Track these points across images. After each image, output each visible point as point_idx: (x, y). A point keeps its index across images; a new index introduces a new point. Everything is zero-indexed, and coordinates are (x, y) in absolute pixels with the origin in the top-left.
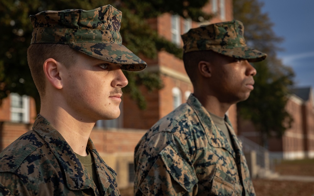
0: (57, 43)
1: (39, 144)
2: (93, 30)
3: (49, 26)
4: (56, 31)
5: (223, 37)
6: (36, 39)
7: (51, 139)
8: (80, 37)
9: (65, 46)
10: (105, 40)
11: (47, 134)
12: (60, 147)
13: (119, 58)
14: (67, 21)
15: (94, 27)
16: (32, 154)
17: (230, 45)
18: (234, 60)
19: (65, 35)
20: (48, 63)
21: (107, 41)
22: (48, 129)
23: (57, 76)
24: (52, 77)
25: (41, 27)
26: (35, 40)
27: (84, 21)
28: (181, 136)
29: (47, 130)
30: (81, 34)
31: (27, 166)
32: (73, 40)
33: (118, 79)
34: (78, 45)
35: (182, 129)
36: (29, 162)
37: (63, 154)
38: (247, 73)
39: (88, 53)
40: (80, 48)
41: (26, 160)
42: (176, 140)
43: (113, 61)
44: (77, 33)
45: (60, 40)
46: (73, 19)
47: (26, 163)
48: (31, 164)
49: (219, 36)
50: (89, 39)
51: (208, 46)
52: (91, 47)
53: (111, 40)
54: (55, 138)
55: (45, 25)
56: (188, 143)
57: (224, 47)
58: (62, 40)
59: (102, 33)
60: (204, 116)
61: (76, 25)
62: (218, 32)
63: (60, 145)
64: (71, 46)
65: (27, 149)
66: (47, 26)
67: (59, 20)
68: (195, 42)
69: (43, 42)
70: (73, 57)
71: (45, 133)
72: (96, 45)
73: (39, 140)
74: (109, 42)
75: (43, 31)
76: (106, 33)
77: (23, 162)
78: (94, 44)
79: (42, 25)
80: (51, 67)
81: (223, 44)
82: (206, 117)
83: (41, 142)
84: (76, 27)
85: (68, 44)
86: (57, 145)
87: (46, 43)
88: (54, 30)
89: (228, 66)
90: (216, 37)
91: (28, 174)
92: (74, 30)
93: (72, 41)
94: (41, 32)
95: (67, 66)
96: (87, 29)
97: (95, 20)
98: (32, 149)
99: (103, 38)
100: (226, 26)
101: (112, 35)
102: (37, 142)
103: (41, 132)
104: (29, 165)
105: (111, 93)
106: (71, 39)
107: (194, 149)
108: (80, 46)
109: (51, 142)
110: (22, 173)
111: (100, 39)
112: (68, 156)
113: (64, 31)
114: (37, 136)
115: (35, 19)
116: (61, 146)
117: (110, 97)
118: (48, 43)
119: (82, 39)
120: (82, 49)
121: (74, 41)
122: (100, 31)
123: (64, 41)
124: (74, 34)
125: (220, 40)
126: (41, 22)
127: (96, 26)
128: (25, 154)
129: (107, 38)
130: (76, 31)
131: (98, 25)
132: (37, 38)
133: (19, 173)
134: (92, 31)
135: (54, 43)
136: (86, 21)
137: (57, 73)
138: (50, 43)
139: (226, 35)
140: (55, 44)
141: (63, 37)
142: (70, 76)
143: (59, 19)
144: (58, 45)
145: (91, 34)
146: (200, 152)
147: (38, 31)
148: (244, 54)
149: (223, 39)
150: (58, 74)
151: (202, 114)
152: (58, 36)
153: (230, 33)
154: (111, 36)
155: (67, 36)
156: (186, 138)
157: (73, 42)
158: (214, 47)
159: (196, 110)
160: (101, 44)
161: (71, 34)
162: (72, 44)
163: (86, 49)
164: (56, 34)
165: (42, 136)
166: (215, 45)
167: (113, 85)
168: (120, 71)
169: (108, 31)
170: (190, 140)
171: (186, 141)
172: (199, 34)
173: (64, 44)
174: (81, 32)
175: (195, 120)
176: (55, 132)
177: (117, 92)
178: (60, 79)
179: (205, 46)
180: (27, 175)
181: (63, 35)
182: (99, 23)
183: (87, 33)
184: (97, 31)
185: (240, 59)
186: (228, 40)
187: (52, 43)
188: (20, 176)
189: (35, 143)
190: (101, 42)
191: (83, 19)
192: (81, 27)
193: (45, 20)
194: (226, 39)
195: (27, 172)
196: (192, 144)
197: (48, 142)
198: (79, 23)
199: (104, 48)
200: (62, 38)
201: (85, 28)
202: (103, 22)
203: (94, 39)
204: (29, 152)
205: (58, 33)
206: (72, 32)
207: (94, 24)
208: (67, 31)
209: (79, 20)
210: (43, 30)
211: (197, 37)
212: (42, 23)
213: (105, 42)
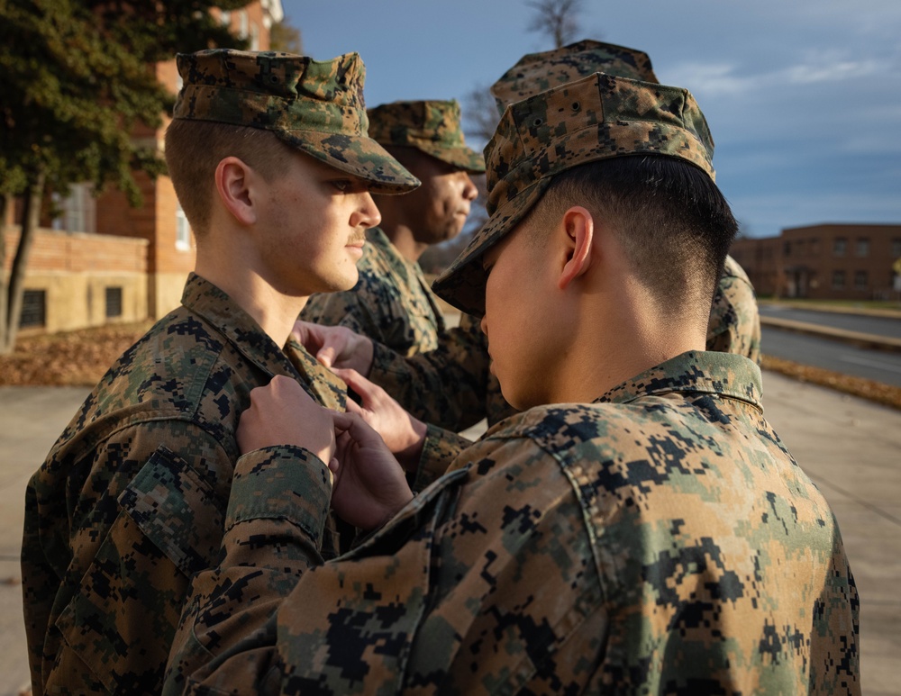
0: (247, 126)
1: (216, 347)
2: (326, 103)
3: (229, 85)
4: (246, 97)
5: (435, 126)
6: (195, 111)
7: (237, 331)
8: (300, 118)
9: (266, 133)
10: (347, 128)
11: (228, 320)
12: (258, 347)
13: (379, 170)
14: (275, 79)
15: (328, 99)
16: (214, 371)
17: (445, 141)
18: (450, 168)
19: (268, 110)
20: (228, 166)
21: (350, 131)
22: (227, 309)
23: (244, 196)
24: (233, 198)
25: (207, 83)
26: (191, 111)
27: (310, 83)
28: (368, 297)
29: (225, 312)
30: (304, 112)
31: (215, 401)
32: (285, 123)
33: (365, 211)
34: (295, 135)
35: (369, 286)
36: (216, 391)
37: (267, 362)
38: (465, 194)
39: (317, 154)
40: (301, 142)
41: (207, 389)
42: (361, 304)
43: (368, 176)
44: (294, 107)
45: (255, 119)
46: (289, 77)
47: (210, 395)
48: (220, 395)
49: (431, 123)
50: (318, 122)
51: (411, 139)
52: (323, 142)
53: (358, 129)
54: (247, 329)
55: (221, 81)
56: (380, 310)
57: (437, 144)
58: (259, 120)
59: (342, 112)
60: (395, 261)
61: (293, 89)
62: (430, 116)
63: (258, 344)
64: (280, 136)
65: (199, 362)
66: (224, 84)
67: (256, 75)
68: (387, 129)
69: (212, 119)
70: (281, 159)
71: (222, 319)
72: (332, 137)
73: (214, 336)
74: (352, 133)
75: (216, 93)
76: (350, 112)
77: (204, 395)
78: (327, 136)
79: (210, 80)
80: (232, 177)
81: (435, 138)
82: (399, 264)
83: (217, 342)
84: (291, 95)
85: (273, 131)
86: (252, 344)
87: (221, 123)
88: (241, 95)
89: (439, 179)
90: (426, 125)
91: (222, 418)
92: (286, 101)
93: (281, 124)
94: (209, 97)
95: (268, 178)
96: (314, 100)
97: (329, 82)
98: (208, 360)
99: (345, 124)
100: (442, 107)
101: (360, 118)
102: (211, 341)
103: (213, 318)
104: (217, 398)
105: (350, 238)
106: (280, 120)
107: (389, 320)
108: (299, 137)
109: (239, 340)
110: (209, 420)
111: (340, 125)
112: (279, 363)
113: (266, 100)
114: (205, 327)
115: (190, 64)
116: (261, 344)
117: (346, 246)
118: (224, 123)
119: (304, 122)
120: (305, 145)
121: (287, 125)
122: (337, 106)
123: (264, 122)
124: (286, 108)
125: (430, 132)
126: (208, 73)
127: (332, 95)
128: (201, 375)
129: (352, 124)
130: (290, 103)
131: (335, 94)
132: (196, 107)
133: (201, 420)
134: (323, 106)
135: (240, 125)
136: (313, 83)
137: (243, 189)
138: (229, 124)
139: (442, 124)
140: (243, 128)
141: (262, 113)
142: (274, 200)
143: (258, 72)
144: (250, 130)
145: (322, 112)
146: (397, 324)
147: (200, 92)
148: (469, 161)
149: (436, 130)
150: (246, 192)
151: (392, 258)
152: (251, 110)
153: (447, 122)
154: (358, 119)
155: (271, 111)
156: (377, 301)
157: (285, 128)
158: (420, 142)
159: (382, 250)
160: (341, 137)
161: (280, 107)
162: (283, 131)
163: (313, 144)
164: (246, 105)
165: (217, 326)
166: (423, 138)
167: (353, 222)
168: (367, 194)
169: (353, 109)
170: (382, 305)
171: (376, 306)
172: (396, 116)
173: (264, 129)
174: (300, 106)
175: (383, 268)
176: (242, 315)
177: (359, 239)
178: (249, 203)
179: (405, 138)
180: (220, 421)
181: (264, 110)
182: (336, 89)
183: (313, 110)
184: (333, 106)
185: (461, 169)
186: (445, 132)
187: (235, 125)
188: (205, 427)
189: (210, 345)
190: (340, 133)
191: (309, 77)
192: (301, 96)
193: (221, 69)
194: (441, 131)
195: (217, 413)
196: (386, 312)
197: (234, 340)
198: (299, 87)
199: (348, 147)
200: (261, 115)
201: (309, 99)
202: (345, 89)
203: (327, 125)
204: (206, 370)
205: (252, 103)
206: (283, 105)
207: (329, 92)
208: (271, 100)
209: (301, 80)
210: (213, 92)
211: (391, 121)
212: (212, 76)
213: (346, 133)
